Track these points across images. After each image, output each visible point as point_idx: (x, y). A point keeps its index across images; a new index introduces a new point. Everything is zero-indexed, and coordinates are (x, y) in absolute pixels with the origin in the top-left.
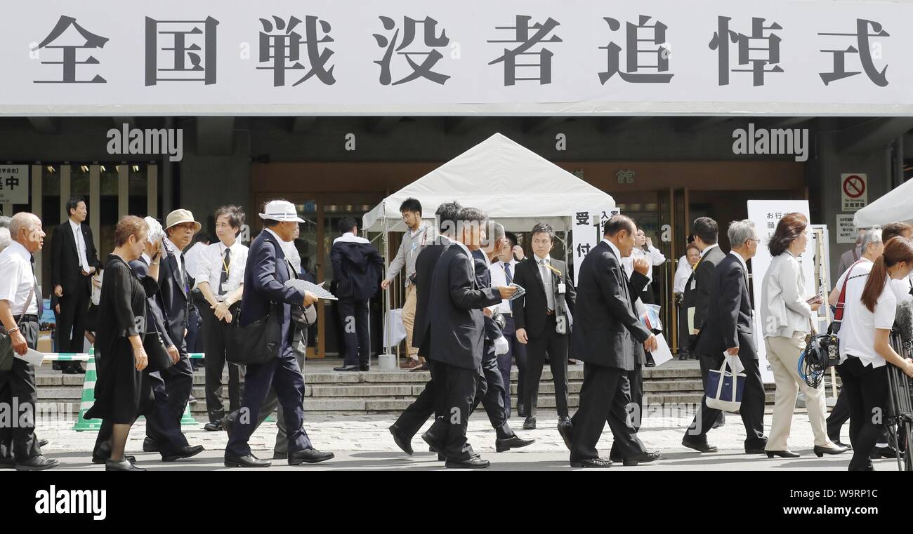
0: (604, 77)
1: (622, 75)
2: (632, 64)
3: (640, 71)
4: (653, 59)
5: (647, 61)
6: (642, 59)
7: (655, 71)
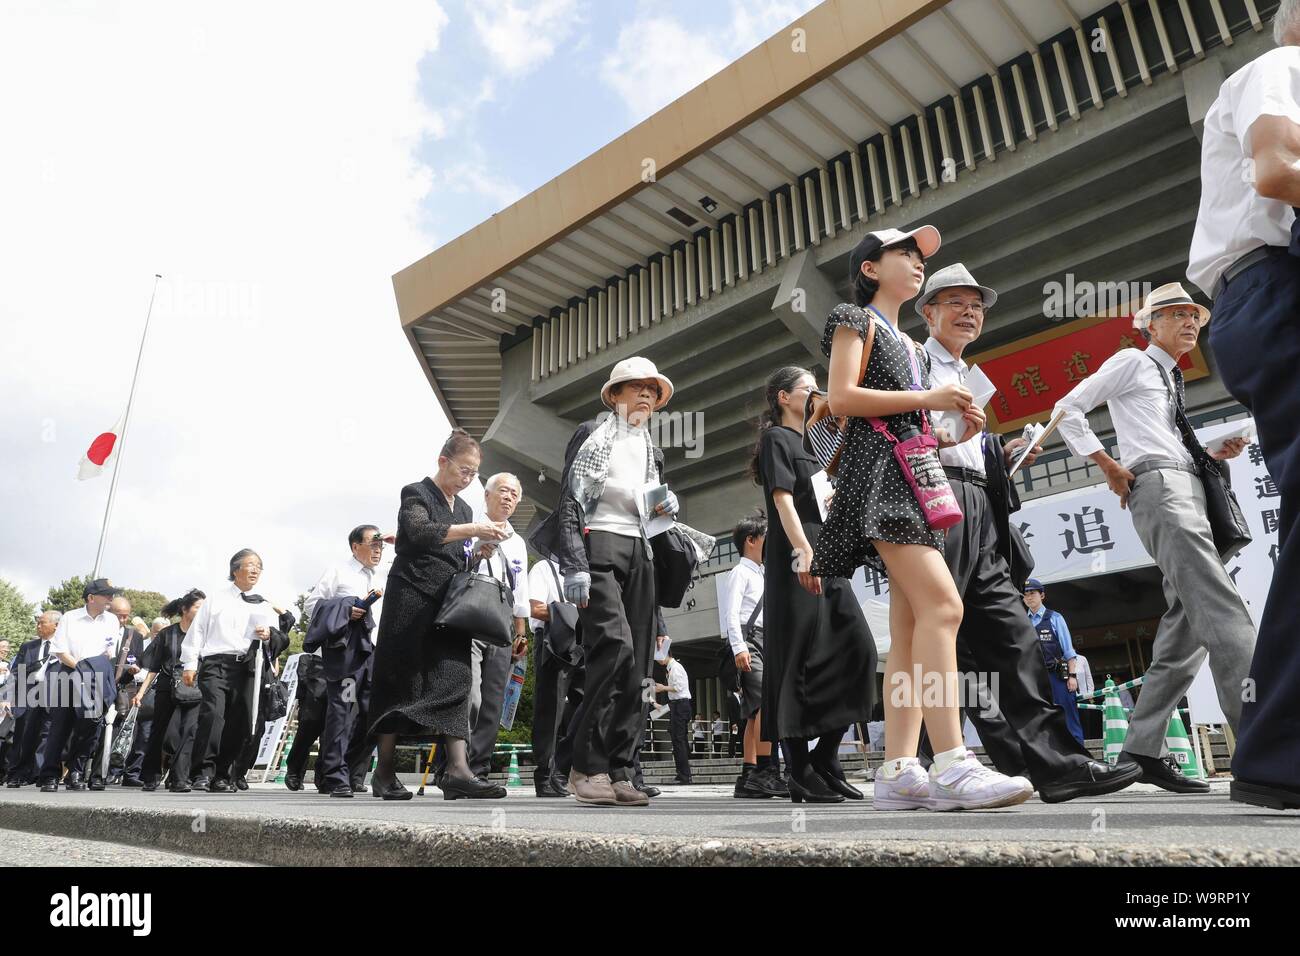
0: (1066, 554)
1: (1078, 550)
2: (1084, 541)
3: (1090, 545)
4: (1098, 535)
5: (1093, 536)
6: (1089, 536)
7: (1101, 543)
